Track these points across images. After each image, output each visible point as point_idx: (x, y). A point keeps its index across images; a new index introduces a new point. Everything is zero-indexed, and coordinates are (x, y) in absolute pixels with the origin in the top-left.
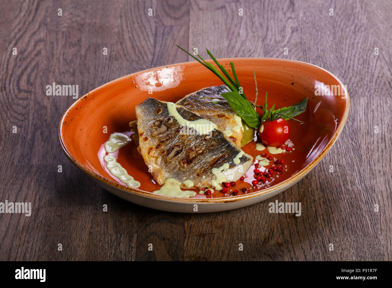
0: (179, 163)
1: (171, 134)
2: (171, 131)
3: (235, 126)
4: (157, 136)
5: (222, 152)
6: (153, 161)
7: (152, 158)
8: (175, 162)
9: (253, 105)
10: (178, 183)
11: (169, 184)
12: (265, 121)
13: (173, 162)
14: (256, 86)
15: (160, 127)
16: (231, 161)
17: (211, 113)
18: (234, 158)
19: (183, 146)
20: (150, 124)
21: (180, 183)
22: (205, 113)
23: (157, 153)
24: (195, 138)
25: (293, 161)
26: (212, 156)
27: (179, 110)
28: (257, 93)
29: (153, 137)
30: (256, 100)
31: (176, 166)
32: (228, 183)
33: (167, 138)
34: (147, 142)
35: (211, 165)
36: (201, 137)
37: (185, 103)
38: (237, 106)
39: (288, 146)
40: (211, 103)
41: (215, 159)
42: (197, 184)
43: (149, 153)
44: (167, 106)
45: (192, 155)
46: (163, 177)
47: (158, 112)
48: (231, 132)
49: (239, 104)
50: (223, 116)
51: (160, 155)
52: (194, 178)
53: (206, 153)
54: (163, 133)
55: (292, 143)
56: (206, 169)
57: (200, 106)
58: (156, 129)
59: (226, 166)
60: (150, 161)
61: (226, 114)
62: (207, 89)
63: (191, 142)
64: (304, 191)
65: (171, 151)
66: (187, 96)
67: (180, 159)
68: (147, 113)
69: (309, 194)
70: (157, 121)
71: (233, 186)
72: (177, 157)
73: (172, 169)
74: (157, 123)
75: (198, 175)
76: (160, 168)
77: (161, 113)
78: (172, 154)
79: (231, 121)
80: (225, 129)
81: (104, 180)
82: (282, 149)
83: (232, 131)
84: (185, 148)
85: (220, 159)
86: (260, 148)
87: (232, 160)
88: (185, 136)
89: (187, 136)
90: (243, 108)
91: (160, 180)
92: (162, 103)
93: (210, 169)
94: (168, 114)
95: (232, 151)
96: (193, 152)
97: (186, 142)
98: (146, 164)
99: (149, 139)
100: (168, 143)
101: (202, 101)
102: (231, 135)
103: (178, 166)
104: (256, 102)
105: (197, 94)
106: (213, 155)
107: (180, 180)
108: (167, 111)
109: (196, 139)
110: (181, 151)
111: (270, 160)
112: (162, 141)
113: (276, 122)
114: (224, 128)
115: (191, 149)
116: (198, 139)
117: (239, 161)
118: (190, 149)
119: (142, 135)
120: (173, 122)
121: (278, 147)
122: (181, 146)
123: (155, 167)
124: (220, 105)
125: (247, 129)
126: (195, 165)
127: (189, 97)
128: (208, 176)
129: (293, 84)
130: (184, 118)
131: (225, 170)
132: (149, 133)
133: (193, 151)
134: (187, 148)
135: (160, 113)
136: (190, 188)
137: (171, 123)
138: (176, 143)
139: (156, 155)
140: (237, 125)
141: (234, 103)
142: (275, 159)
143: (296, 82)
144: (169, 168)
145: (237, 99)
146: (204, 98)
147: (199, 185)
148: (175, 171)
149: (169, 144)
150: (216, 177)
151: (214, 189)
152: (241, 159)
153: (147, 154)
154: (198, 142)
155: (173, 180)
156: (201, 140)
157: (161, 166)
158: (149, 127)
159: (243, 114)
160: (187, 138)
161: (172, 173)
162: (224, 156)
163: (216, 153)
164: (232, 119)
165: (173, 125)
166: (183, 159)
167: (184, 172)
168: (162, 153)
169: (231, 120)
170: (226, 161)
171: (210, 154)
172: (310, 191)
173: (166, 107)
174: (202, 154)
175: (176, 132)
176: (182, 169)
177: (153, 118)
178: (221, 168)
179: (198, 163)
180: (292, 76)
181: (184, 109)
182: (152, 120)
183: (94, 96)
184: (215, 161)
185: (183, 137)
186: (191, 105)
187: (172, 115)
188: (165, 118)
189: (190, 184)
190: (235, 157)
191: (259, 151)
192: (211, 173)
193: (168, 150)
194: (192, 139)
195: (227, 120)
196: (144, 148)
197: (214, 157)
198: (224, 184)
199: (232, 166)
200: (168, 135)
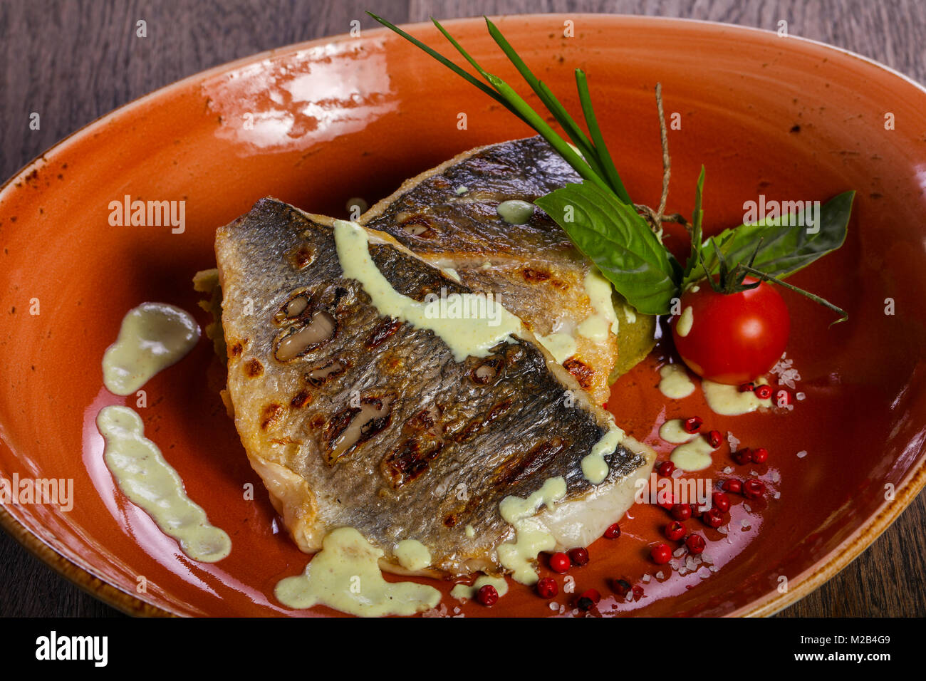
0: (378, 468)
1: (350, 353)
2: (349, 341)
3: (587, 317)
4: (297, 360)
5: (541, 431)
6: (278, 455)
7: (275, 446)
8: (361, 466)
9: (651, 219)
10: (372, 549)
11: (339, 551)
12: (696, 289)
13: (355, 465)
14: (666, 146)
15: (306, 323)
16: (571, 468)
17: (500, 260)
18: (584, 455)
19: (391, 404)
20: (270, 309)
21: (381, 553)
22: (477, 260)
23: (295, 428)
24: (438, 370)
25: (802, 455)
26: (503, 446)
27: (378, 255)
28: (668, 174)
29: (280, 361)
30: (664, 199)
31: (366, 480)
32: (560, 555)
33: (335, 367)
34: (258, 381)
35: (497, 484)
36: (462, 366)
37: (402, 217)
38: (597, 239)
39: (781, 382)
40: (499, 216)
41: (512, 458)
42: (445, 559)
43: (264, 425)
44: (333, 236)
45: (426, 442)
46: (317, 520)
47: (301, 262)
48: (572, 340)
49: (603, 230)
50: (542, 275)
51: (306, 435)
52: (434, 534)
53: (479, 434)
54: (319, 346)
55: (794, 366)
56: (480, 498)
57: (458, 233)
58: (292, 330)
59: (555, 487)
60: (267, 460)
61: (555, 270)
62: (482, 156)
63: (423, 389)
64: (844, 582)
65: (349, 419)
66: (410, 185)
67: (380, 452)
68: (261, 262)
69: (864, 597)
70: (297, 296)
71: (579, 565)
72: (369, 445)
73: (349, 488)
74: (295, 307)
75: (449, 521)
76: (306, 485)
77: (312, 266)
78: (354, 430)
79: (573, 296)
80: (550, 331)
81: (88, 583)
82: (759, 396)
83: (576, 335)
84: (401, 410)
85: (532, 461)
86: (677, 387)
87: (578, 465)
88: (402, 364)
89: (406, 364)
90: (618, 241)
91: (306, 536)
92: (316, 225)
93: (492, 501)
94: (339, 269)
95: (576, 426)
96: (431, 430)
97: (404, 386)
98: (254, 466)
99: (267, 367)
100: (335, 388)
101: (464, 206)
102: (570, 353)
103: (374, 481)
104: (662, 208)
105: (445, 175)
106: (505, 444)
107: (381, 534)
108: (336, 256)
109: (443, 374)
110: (387, 421)
111: (714, 446)
112: (315, 381)
113: (741, 296)
114: (546, 323)
115: (422, 417)
116: (449, 375)
117: (603, 471)
118: (420, 417)
119: (238, 349)
120: (357, 303)
121: (742, 389)
122: (385, 401)
123: (289, 481)
124: (534, 226)
125: (631, 318)
126: (438, 483)
127: (418, 192)
128: (487, 527)
129: (796, 129)
130: (398, 288)
131: (551, 507)
132: (265, 346)
133: (432, 425)
134: (409, 413)
135: (308, 263)
136: (418, 574)
137: (350, 307)
138: (368, 389)
139: (290, 433)
140: (595, 312)
141: (585, 228)
142: (733, 441)
143: (810, 125)
144: (339, 484)
145: (598, 210)
146: (472, 196)
147: (454, 563)
148: (361, 498)
149: (341, 391)
150: (516, 531)
151: (509, 576)
152: (610, 460)
153: (259, 427)
154: (449, 390)
155: (351, 537)
156: (462, 381)
157: (308, 476)
158: (267, 320)
159: (617, 271)
160: (409, 370)
161: (349, 504)
162: (549, 446)
163: (515, 433)
164: (575, 289)
165: (357, 317)
166: (392, 458)
167: (395, 507)
168: (312, 427)
169: (573, 293)
170: (554, 468)
171: (495, 438)
172: (866, 584)
173: (330, 239)
174: (464, 436)
175: (369, 344)
176: (386, 492)
177: (280, 284)
178: (537, 499)
179: (449, 473)
180: (795, 101)
181: (396, 251)
182: (277, 292)
183: (65, 167)
184: (513, 465)
185: (392, 366)
186: (425, 225)
187: (352, 277)
188: (326, 284)
189: (418, 556)
190: (589, 451)
191: (673, 400)
192: (499, 517)
193: (336, 418)
194: (428, 376)
195: (558, 294)
196: (247, 402)
197: (509, 451)
198: (546, 560)
199: (578, 487)
200: (335, 356)
